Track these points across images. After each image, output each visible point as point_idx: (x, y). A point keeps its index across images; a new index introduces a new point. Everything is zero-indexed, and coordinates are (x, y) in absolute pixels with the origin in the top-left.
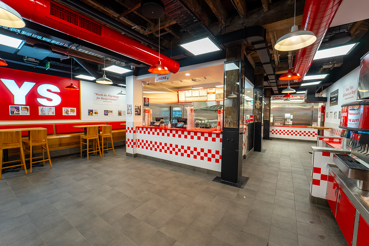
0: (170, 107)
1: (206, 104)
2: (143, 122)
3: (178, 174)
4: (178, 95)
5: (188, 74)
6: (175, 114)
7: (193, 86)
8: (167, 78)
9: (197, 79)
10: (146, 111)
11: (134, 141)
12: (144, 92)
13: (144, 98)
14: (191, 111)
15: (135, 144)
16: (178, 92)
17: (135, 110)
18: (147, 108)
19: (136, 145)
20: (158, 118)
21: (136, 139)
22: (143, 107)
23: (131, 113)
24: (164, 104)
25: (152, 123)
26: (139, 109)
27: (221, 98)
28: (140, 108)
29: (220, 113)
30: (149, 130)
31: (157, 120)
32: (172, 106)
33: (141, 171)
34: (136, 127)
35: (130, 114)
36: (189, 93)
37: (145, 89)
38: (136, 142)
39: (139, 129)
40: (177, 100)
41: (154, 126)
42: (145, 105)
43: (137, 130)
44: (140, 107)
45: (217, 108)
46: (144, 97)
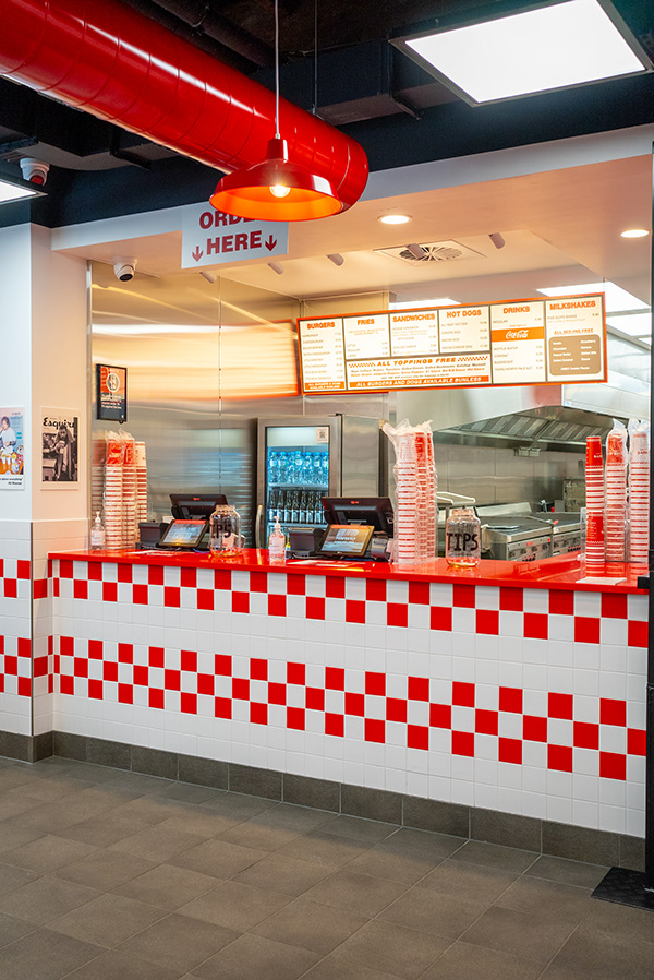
0: (253, 427)
1: (465, 407)
2: (92, 524)
3: (360, 858)
4: (297, 346)
5: (395, 219)
6: (283, 470)
7: (394, 293)
8: (264, 239)
9: (440, 245)
10: (116, 455)
11: (39, 651)
12: (97, 329)
13: (98, 366)
14: (420, 450)
15: (40, 667)
16: (296, 329)
17: (46, 445)
18: (114, 435)
19: (51, 677)
20: (190, 498)
21: (51, 639)
22: (92, 429)
23: (15, 467)
24: (220, 407)
25: (152, 533)
26: (66, 439)
27: (585, 364)
28: (71, 430)
29: (598, 462)
30: (140, 575)
31: (186, 512)
32: (260, 417)
33: (115, 848)
34: (52, 557)
35: (8, 475)
36: (370, 332)
37: (102, 309)
38: (51, 660)
39: (67, 572)
40: (292, 381)
41: (165, 547)
42: (100, 413)
43: (56, 574)
44: (75, 425)
45: (528, 425)
46: (97, 359)
